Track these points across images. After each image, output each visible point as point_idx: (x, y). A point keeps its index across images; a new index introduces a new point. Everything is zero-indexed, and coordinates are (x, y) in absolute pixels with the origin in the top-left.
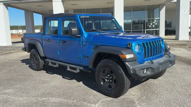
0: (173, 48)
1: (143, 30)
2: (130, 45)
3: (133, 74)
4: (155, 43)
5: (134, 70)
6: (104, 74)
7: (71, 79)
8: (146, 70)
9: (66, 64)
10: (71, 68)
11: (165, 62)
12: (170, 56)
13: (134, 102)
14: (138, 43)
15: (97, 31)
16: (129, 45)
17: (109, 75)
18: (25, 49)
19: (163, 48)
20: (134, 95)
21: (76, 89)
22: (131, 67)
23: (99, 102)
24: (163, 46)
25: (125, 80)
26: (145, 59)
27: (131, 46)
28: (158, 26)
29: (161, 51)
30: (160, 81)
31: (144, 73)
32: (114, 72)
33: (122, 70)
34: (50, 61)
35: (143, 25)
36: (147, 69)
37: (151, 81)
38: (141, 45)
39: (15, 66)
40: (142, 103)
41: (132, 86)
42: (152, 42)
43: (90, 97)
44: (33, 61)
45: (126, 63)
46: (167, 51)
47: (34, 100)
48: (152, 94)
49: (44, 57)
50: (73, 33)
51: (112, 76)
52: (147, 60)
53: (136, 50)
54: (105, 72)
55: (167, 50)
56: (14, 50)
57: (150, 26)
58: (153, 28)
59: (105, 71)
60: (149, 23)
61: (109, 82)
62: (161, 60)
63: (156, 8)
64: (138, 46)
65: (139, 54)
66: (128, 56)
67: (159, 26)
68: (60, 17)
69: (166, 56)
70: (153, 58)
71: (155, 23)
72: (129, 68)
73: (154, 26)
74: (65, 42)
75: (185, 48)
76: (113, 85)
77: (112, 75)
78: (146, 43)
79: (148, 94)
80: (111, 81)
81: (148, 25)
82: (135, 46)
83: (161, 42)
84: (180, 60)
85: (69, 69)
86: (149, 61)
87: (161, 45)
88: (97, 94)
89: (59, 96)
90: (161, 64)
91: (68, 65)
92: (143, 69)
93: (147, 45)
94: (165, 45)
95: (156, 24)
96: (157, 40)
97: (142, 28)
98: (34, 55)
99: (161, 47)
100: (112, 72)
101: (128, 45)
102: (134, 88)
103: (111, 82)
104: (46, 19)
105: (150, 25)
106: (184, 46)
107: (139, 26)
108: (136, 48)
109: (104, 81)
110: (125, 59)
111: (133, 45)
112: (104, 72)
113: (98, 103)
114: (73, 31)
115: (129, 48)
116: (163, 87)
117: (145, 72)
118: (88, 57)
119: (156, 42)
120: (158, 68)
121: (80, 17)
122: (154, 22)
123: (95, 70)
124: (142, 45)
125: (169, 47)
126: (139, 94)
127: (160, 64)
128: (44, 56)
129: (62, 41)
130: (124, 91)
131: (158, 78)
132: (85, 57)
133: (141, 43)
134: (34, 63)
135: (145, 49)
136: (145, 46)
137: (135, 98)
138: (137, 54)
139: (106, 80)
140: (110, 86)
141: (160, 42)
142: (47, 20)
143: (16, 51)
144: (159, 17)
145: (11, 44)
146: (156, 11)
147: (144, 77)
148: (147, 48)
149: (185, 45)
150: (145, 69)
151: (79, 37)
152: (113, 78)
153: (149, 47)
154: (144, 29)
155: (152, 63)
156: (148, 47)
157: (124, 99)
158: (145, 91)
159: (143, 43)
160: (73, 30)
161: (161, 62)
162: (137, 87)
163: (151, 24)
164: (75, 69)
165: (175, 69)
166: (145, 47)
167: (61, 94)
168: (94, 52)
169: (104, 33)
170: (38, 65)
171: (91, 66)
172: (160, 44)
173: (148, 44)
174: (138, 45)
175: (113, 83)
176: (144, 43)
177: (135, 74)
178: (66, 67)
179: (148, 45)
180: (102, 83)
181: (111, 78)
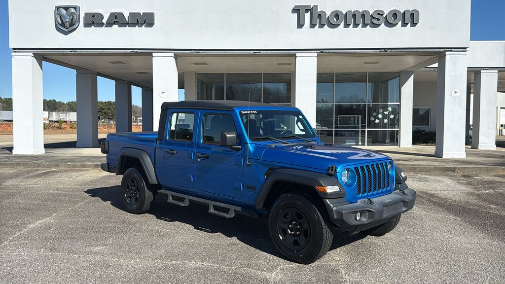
0: (427, 176)
1: (360, 129)
2: (334, 170)
3: (338, 220)
4: (378, 167)
5: (340, 213)
6: (286, 220)
7: (213, 231)
8: (359, 214)
9: (207, 201)
10: (216, 208)
11: (394, 203)
12: (404, 193)
13: (338, 271)
14: (347, 167)
15: (271, 140)
16: (332, 170)
17: (294, 222)
18: (108, 167)
19: (392, 177)
20: (339, 261)
21: (230, 249)
22: (334, 208)
23: (277, 269)
24: (392, 173)
25: (324, 230)
26: (358, 196)
27: (336, 171)
28: (396, 122)
29: (388, 183)
30: (387, 239)
31: (356, 219)
32: (303, 216)
33: (319, 213)
34: (170, 193)
35: (360, 116)
36: (362, 213)
37: (370, 239)
38: (352, 171)
39: (81, 203)
40: (351, 273)
41: (334, 247)
42: (377, 164)
43: (260, 261)
44: (127, 193)
45: (327, 200)
46: (400, 184)
47: (157, 263)
48: (371, 260)
49: (156, 185)
50: (228, 143)
51: (300, 224)
52: (362, 197)
53: (343, 179)
54: (288, 217)
55: (400, 182)
56: (57, 166)
57: (377, 121)
58: (384, 126)
59: (287, 214)
60: (375, 114)
61: (295, 235)
62: (387, 198)
63: (391, 79)
64: (346, 173)
65: (349, 185)
66: (330, 189)
67: (399, 120)
68: (200, 109)
69: (397, 193)
70: (373, 195)
71: (389, 115)
72: (331, 209)
73: (386, 121)
74: (207, 157)
75: (453, 178)
76: (302, 241)
77: (300, 221)
78: (361, 168)
79: (364, 259)
80: (298, 233)
81: (372, 119)
82: (342, 171)
83: (389, 166)
84: (435, 202)
85: (212, 210)
86: (366, 199)
87: (388, 172)
88: (271, 258)
89: (202, 259)
90: (386, 205)
91: (212, 204)
92: (356, 212)
93: (362, 170)
94: (395, 171)
95: (392, 116)
96: (381, 162)
97: (358, 124)
98: (133, 181)
99: (388, 174)
100: (300, 216)
101: (330, 170)
102: (338, 250)
103: (298, 236)
104: (168, 109)
105: (376, 117)
106: (450, 173)
107: (352, 119)
108: (344, 176)
109: (285, 233)
110: (326, 193)
111: (338, 170)
112: (285, 217)
113: (275, 271)
114: (228, 138)
115: (331, 176)
116: (392, 249)
117: (358, 218)
118: (254, 188)
119: (380, 165)
120: (382, 212)
121: (240, 113)
122: (386, 113)
123: (266, 213)
124: (355, 171)
125: (403, 176)
126: (348, 259)
127: (384, 206)
128: (157, 183)
129: (202, 154)
130: (322, 250)
131: (386, 235)
132: (248, 187)
133: (352, 168)
134: (130, 197)
135: (359, 177)
136: (358, 172)
137: (341, 266)
138: (344, 186)
139: (290, 232)
140: (296, 243)
141: (386, 165)
142: (169, 111)
143: (62, 168)
144: (400, 101)
145: (42, 151)
146: (393, 84)
147: (356, 227)
148: (363, 175)
149: (453, 170)
150: (357, 212)
151: (238, 150)
152: (302, 227)
153: (367, 174)
154: (363, 127)
155: (371, 202)
156: (365, 174)
157: (319, 267)
158: (359, 255)
159: (355, 168)
160: (228, 136)
161: (387, 201)
162: (344, 248)
163: (380, 116)
164: (227, 211)
165: (422, 219)
166: (359, 175)
167: (203, 255)
168: (266, 179)
169: (284, 143)
170: (140, 200)
171: (260, 206)
172: (387, 170)
173: (364, 169)
174: (348, 170)
175: (302, 236)
176: (357, 167)
177: (341, 220)
178: (207, 207)
179: (364, 171)
180: (281, 238)
181: (298, 227)
